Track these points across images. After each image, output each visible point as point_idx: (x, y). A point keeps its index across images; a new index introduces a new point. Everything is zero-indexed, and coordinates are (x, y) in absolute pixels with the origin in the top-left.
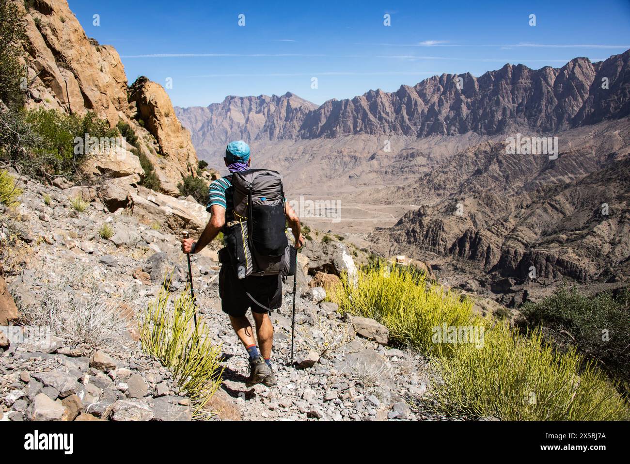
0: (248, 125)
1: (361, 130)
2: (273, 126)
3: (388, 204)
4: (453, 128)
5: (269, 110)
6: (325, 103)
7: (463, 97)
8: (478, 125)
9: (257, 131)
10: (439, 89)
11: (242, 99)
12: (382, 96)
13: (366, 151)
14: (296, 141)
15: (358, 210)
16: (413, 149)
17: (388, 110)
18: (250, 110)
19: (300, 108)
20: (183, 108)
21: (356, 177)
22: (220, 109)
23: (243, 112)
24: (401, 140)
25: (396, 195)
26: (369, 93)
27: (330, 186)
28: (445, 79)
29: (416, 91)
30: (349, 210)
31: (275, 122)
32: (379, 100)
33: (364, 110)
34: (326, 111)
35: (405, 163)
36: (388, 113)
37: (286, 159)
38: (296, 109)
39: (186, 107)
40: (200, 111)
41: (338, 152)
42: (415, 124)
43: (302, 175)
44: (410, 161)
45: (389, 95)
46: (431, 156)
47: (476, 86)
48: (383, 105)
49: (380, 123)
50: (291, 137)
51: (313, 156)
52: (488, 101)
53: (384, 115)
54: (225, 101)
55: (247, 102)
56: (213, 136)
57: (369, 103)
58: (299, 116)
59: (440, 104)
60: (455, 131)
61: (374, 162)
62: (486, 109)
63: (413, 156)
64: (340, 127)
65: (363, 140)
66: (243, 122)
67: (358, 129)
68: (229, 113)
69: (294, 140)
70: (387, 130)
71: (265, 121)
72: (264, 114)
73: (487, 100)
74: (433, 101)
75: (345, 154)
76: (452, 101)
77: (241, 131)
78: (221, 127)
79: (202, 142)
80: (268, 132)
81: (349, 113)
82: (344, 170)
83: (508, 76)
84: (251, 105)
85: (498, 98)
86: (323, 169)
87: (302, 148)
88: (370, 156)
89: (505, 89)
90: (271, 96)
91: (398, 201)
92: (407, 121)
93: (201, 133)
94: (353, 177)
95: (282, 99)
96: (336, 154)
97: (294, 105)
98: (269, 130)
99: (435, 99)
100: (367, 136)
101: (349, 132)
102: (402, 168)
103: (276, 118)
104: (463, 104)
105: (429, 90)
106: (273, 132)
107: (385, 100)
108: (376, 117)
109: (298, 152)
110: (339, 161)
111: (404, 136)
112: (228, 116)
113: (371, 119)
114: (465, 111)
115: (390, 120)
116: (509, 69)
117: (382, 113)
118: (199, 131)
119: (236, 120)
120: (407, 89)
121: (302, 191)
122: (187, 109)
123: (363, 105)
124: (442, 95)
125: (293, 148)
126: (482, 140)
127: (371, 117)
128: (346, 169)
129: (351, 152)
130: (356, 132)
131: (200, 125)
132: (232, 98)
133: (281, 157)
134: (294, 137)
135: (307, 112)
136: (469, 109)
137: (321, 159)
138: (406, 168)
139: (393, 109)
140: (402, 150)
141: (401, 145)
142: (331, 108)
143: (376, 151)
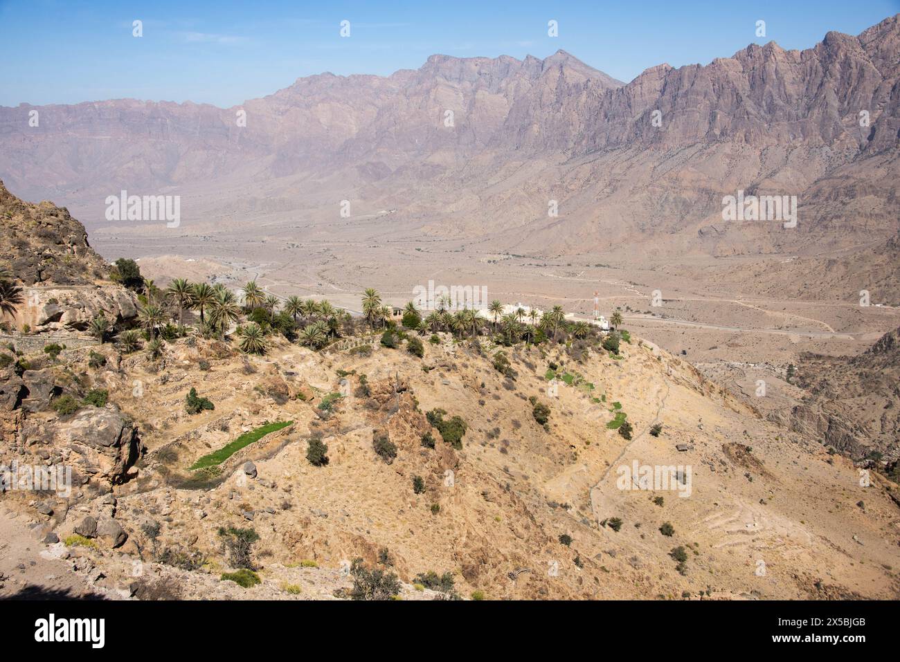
0: (472, 116)
1: (724, 133)
2: (527, 121)
3: (808, 298)
5: (518, 87)
6: (645, 73)
9: (491, 130)
11: (462, 61)
12: (779, 58)
14: (574, 154)
15: (740, 306)
16: (847, 178)
17: (791, 89)
18: (477, 86)
19: (586, 84)
21: (715, 234)
22: (415, 82)
23: (464, 91)
24: (818, 159)
25: (828, 278)
26: (749, 50)
27: (655, 253)
29: (864, 46)
30: (718, 306)
31: (531, 112)
32: (771, 67)
33: (735, 90)
34: (645, 91)
35: (832, 207)
36: (791, 96)
38: (576, 86)
39: (346, 75)
40: (374, 84)
41: (670, 178)
43: (589, 224)
44: (845, 204)
45: (796, 55)
48: (781, 81)
49: (769, 117)
50: (563, 145)
51: (613, 185)
53: (780, 102)
54: (426, 66)
55: (472, 69)
57: (746, 75)
58: (583, 100)
63: (852, 192)
65: (728, 156)
67: (717, 132)
68: (433, 91)
69: (570, 152)
70: (786, 136)
71: (507, 111)
72: (507, 95)
75: (685, 183)
79: (377, 147)
80: (516, 133)
81: (698, 95)
82: (682, 218)
84: (479, 74)
86: (635, 214)
87: (588, 167)
90: (522, 58)
92: (836, 114)
94: (707, 233)
95: (547, 66)
96: (665, 183)
97: (573, 77)
98: (516, 129)
100: (737, 146)
101: (696, 137)
102: (824, 218)
103: (533, 104)
106: (525, 134)
107: (784, 67)
108: (760, 107)
109: (580, 175)
110: (671, 199)
111: (827, 149)
113: (750, 109)
115: (794, 112)
117: (776, 97)
118: (370, 125)
120: (840, 41)
121: (593, 257)
122: (348, 79)
123: (731, 78)
125: (567, 167)
127: (749, 105)
128: (688, 217)
129: (699, 180)
130: (711, 138)
131: (372, 112)
132: (443, 59)
133: (543, 184)
134: (571, 145)
135: (601, 92)
137: (632, 193)
138: (834, 221)
139: (803, 88)
140: (819, 180)
141: (817, 169)
142: (658, 85)
143: (757, 181)
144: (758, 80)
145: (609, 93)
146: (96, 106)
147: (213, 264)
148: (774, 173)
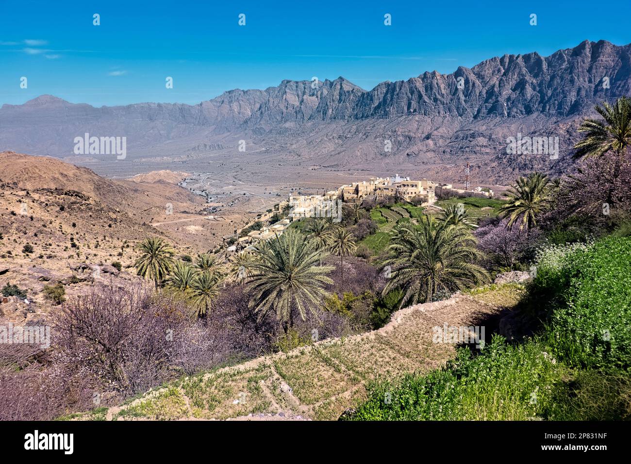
0: (302, 106)
1: (415, 111)
2: (326, 108)
4: (515, 110)
5: (322, 93)
6: (379, 85)
7: (527, 78)
8: (546, 106)
9: (311, 112)
10: (499, 71)
11: (297, 83)
12: (438, 78)
13: (420, 131)
14: (348, 121)
16: (470, 130)
17: (443, 91)
18: (304, 93)
19: (352, 91)
20: (243, 91)
21: (414, 155)
22: (276, 92)
23: (298, 96)
24: (456, 122)
26: (425, 74)
27: (388, 164)
28: (507, 60)
29: (474, 73)
31: (328, 104)
32: (435, 82)
33: (419, 92)
34: (379, 93)
35: (465, 143)
36: (443, 94)
37: (340, 137)
38: (348, 92)
39: (246, 90)
40: (258, 93)
41: (392, 131)
42: (472, 106)
43: (357, 152)
44: (471, 141)
45: (445, 76)
46: (493, 137)
47: (544, 66)
48: (439, 87)
49: (434, 104)
50: (343, 118)
51: (366, 135)
52: (559, 81)
53: (439, 97)
54: (281, 85)
55: (301, 86)
56: (270, 115)
57: (424, 85)
58: (352, 98)
59: (501, 85)
60: (517, 113)
61: (430, 142)
62: (556, 89)
63: (473, 136)
64: (393, 108)
65: (417, 121)
66: (297, 104)
67: (412, 110)
68: (285, 95)
69: (346, 121)
70: (442, 112)
71: (317, 104)
72: (317, 97)
73: (557, 80)
74: (492, 83)
75: (399, 133)
76: (515, 82)
77: (296, 112)
78: (277, 108)
79: (260, 121)
80: (322, 113)
81: (403, 94)
82: (398, 149)
83: (585, 54)
84: (305, 88)
85: (572, 77)
86: (377, 147)
87: (355, 127)
88: (424, 136)
89: (582, 67)
90: (325, 81)
91: (475, 180)
92: (463, 102)
93: (259, 113)
94: (411, 155)
95: (334, 84)
96: (390, 133)
97: (346, 88)
98: (322, 111)
99: (495, 80)
100: (421, 117)
101: (402, 113)
102: (461, 148)
103: (329, 100)
104: (527, 85)
105: (487, 72)
106: (326, 113)
107: (440, 82)
108: (430, 99)
109: (351, 131)
110: (393, 140)
111: (460, 118)
112: (284, 99)
113: (426, 100)
114: (529, 92)
115: (445, 102)
116: (587, 46)
117: (437, 95)
118: (257, 111)
119: (291, 102)
120: (464, 70)
121: (360, 167)
122: (247, 92)
123: (418, 87)
124: (502, 76)
125: (346, 127)
126: (550, 122)
127: (426, 98)
128: (401, 148)
129: (405, 132)
130: (409, 113)
131: (258, 106)
132: (288, 82)
133: (335, 135)
134: (346, 117)
135: (360, 94)
136: (534, 89)
137: (376, 138)
138: (466, 149)
139: (448, 92)
140: (457, 131)
141: (457, 126)
142: (384, 90)
143: (431, 132)
144: (429, 88)
145: (363, 94)
146: (135, 106)
147: (184, 174)
148: (438, 128)
